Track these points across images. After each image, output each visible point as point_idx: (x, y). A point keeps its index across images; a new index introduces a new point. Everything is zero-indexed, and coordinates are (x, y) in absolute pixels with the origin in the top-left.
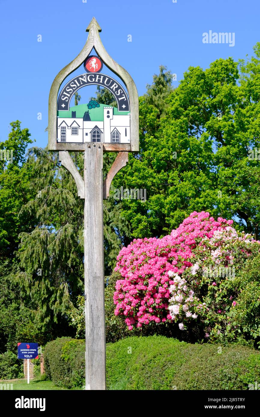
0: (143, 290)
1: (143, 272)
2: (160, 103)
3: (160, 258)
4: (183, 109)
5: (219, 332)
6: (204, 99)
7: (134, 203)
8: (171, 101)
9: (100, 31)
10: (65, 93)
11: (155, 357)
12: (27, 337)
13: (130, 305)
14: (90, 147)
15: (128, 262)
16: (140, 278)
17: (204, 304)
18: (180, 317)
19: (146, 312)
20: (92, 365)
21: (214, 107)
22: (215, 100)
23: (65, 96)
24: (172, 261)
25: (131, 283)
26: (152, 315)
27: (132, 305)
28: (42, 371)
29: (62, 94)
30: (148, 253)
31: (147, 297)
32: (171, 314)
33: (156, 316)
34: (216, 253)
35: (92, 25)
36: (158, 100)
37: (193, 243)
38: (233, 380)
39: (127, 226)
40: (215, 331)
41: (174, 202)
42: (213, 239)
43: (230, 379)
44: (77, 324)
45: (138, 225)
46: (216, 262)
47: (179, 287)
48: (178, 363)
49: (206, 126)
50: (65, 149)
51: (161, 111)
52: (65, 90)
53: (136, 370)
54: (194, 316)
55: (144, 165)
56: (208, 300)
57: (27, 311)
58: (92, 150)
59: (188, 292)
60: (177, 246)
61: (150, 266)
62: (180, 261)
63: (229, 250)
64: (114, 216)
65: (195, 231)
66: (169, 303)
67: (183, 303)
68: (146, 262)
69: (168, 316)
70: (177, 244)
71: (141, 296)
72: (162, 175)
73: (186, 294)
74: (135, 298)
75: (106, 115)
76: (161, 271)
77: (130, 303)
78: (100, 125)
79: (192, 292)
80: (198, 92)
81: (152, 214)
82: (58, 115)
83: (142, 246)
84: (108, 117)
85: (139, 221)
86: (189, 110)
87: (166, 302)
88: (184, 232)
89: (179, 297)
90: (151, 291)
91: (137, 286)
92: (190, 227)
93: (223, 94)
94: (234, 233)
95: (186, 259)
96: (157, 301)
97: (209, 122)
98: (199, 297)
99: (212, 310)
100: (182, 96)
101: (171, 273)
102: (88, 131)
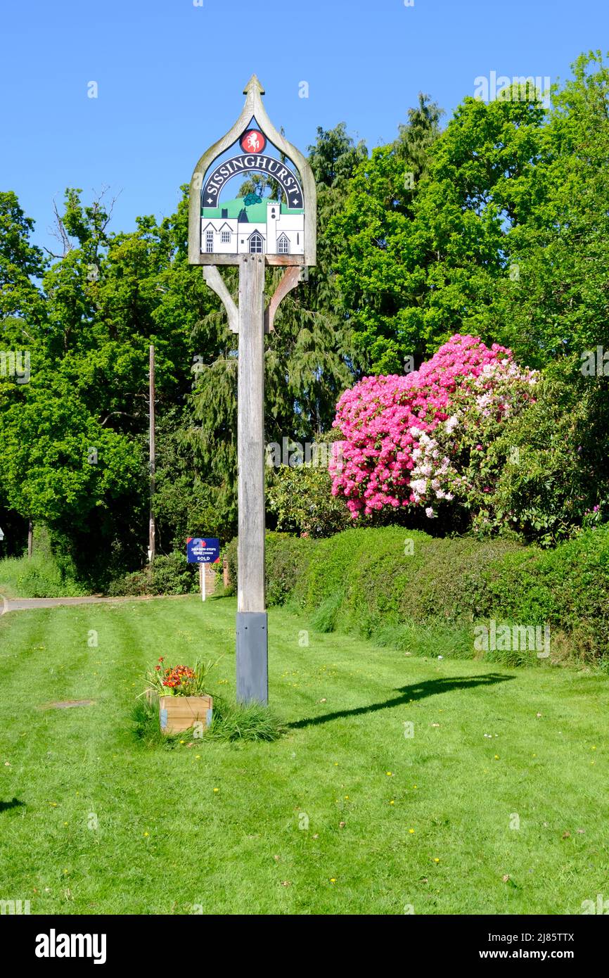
0: (373, 456)
1: (372, 429)
2: (420, 155)
3: (401, 408)
4: (454, 167)
5: (486, 521)
6: (488, 150)
7: (372, 320)
8: (436, 153)
9: (262, 94)
10: (212, 183)
11: (382, 559)
12: (204, 529)
13: (354, 480)
14: (246, 260)
15: (353, 412)
16: (369, 438)
17: (464, 478)
18: (428, 499)
19: (377, 490)
20: (246, 565)
21: (504, 163)
22: (505, 152)
23: (213, 187)
24: (418, 411)
25: (355, 446)
26: (388, 495)
27: (357, 479)
28: (226, 581)
29: (209, 185)
30: (381, 398)
31: (379, 467)
32: (415, 494)
33: (394, 497)
34: (483, 400)
35: (251, 85)
36: (416, 151)
37: (452, 384)
38: (481, 590)
39: (364, 355)
40: (479, 520)
41: (439, 320)
42: (481, 378)
43: (476, 588)
44: (278, 509)
45: (379, 355)
46: (484, 414)
47: (426, 453)
48: (414, 566)
49: (492, 193)
50: (212, 263)
51: (421, 168)
52: (212, 179)
53: (355, 577)
54: (449, 497)
55: (389, 257)
56: (470, 471)
57: (204, 488)
58: (250, 264)
59: (441, 460)
60: (427, 389)
61: (384, 420)
62: (430, 412)
63: (504, 394)
64: (344, 338)
65: (455, 366)
66: (411, 477)
67: (432, 477)
68: (379, 413)
69: (411, 497)
70: (427, 386)
71: (370, 465)
72: (417, 274)
73: (437, 463)
74: (362, 469)
75: (270, 214)
76: (401, 427)
77: (353, 478)
78: (261, 228)
79: (447, 460)
80: (479, 139)
81: (403, 338)
82: (202, 214)
83: (375, 387)
84: (273, 217)
85: (382, 349)
86: (464, 168)
87: (407, 475)
88: (440, 366)
89: (425, 468)
90: (386, 458)
91: (364, 450)
92: (449, 359)
93: (518, 142)
94: (514, 369)
95: (439, 410)
96: (394, 475)
97: (497, 187)
98: (458, 467)
99: (476, 486)
100: (452, 147)
101: (414, 431)
102: (245, 237)
